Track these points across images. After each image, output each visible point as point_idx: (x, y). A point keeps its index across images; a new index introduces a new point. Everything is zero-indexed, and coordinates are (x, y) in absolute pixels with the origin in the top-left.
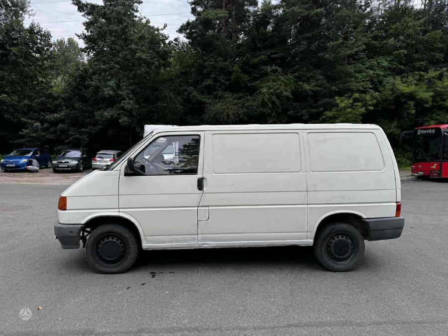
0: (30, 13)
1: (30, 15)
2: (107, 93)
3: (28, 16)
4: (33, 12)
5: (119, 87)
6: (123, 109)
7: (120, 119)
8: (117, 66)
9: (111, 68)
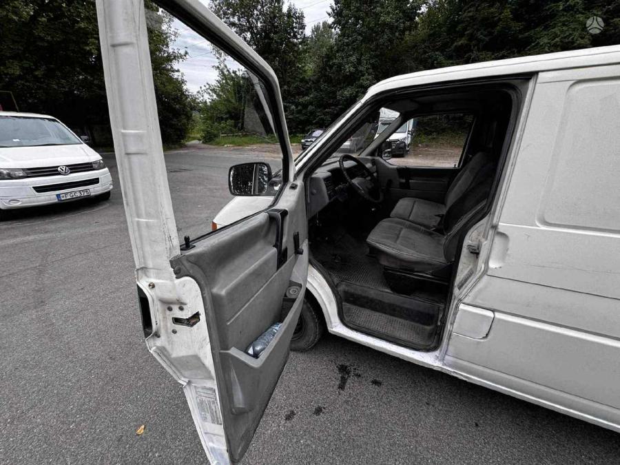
2: (348, 70)
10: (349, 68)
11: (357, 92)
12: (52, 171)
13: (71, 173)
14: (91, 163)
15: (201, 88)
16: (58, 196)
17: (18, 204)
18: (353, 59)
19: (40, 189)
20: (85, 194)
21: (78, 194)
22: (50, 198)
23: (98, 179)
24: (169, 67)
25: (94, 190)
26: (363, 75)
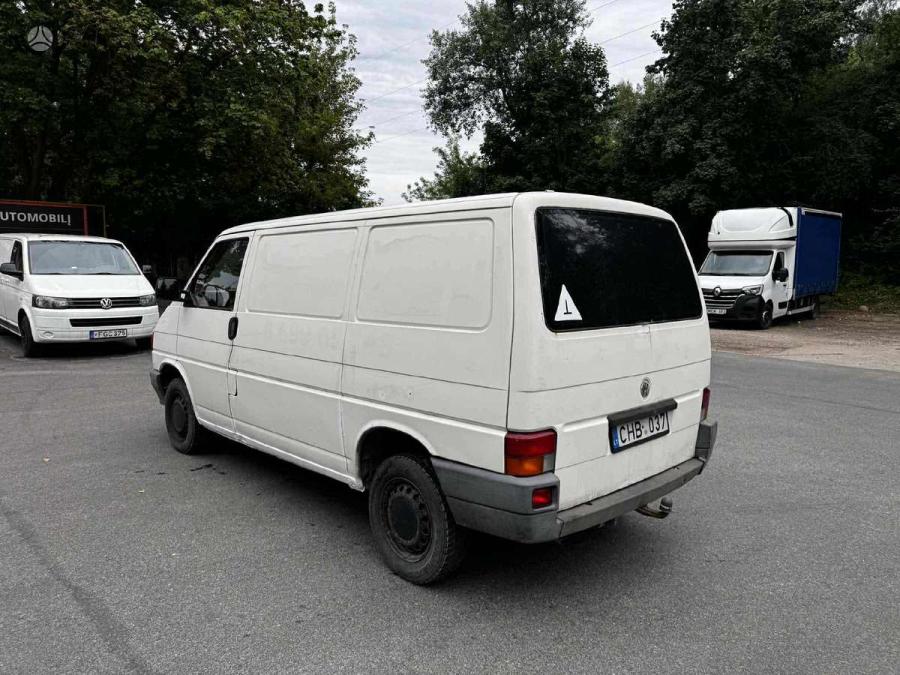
0: (584, 22)
1: (584, 26)
2: (669, 150)
3: (581, 28)
4: (589, 19)
5: (696, 134)
6: (697, 180)
7: (691, 201)
8: (699, 89)
9: (687, 96)
10: (672, 146)
11: (691, 192)
12: (94, 303)
13: (113, 307)
14: (139, 298)
15: (409, 187)
16: (91, 332)
17: (50, 338)
18: (683, 129)
19: (76, 323)
20: (121, 335)
21: (113, 334)
22: (82, 334)
23: (141, 318)
24: (349, 156)
25: (133, 331)
26: (704, 158)
